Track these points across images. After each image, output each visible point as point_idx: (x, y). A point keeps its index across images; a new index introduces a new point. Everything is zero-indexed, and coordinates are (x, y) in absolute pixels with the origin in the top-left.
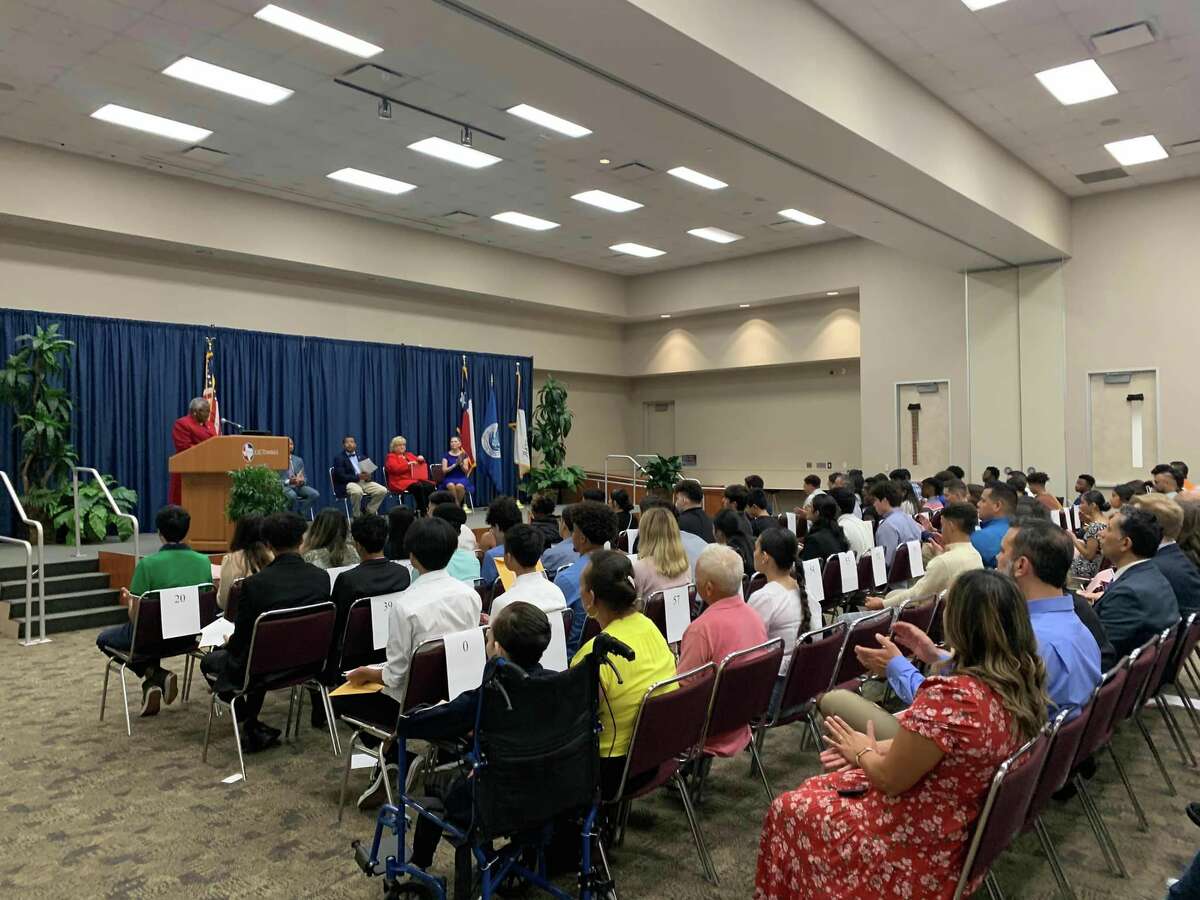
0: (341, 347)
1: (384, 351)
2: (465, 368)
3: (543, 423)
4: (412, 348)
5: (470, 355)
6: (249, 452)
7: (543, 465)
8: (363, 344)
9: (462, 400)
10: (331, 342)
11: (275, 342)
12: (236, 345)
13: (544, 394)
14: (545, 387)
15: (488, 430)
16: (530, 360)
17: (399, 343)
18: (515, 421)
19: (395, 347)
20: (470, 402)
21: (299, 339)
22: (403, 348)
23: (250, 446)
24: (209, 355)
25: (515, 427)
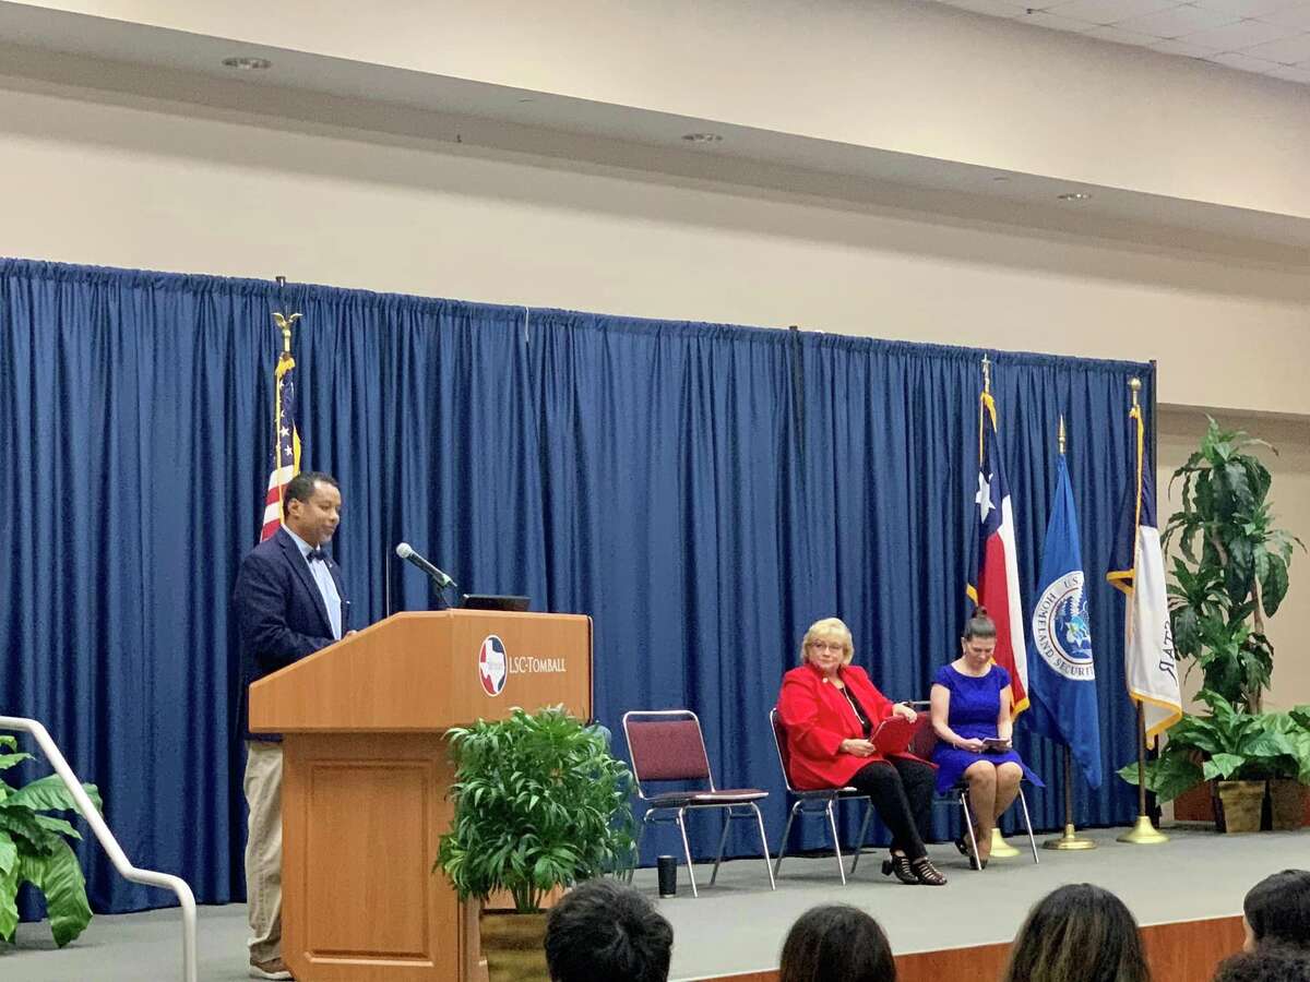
0: (626, 339)
1: (741, 348)
2: (988, 399)
3: (1193, 569)
4: (820, 340)
5: (999, 358)
6: (494, 666)
7: (1203, 703)
8: (686, 328)
9: (983, 498)
10: (603, 324)
11: (448, 325)
12: (344, 335)
13: (1195, 476)
14: (1195, 458)
15: (1054, 591)
16: (1147, 372)
17: (782, 324)
18: (1130, 564)
19: (772, 337)
20: (1007, 503)
21: (515, 316)
22: (793, 341)
23: (497, 647)
24: (285, 365)
25: (1129, 582)
